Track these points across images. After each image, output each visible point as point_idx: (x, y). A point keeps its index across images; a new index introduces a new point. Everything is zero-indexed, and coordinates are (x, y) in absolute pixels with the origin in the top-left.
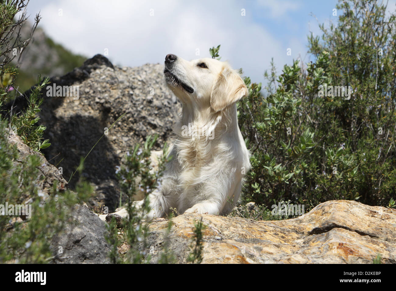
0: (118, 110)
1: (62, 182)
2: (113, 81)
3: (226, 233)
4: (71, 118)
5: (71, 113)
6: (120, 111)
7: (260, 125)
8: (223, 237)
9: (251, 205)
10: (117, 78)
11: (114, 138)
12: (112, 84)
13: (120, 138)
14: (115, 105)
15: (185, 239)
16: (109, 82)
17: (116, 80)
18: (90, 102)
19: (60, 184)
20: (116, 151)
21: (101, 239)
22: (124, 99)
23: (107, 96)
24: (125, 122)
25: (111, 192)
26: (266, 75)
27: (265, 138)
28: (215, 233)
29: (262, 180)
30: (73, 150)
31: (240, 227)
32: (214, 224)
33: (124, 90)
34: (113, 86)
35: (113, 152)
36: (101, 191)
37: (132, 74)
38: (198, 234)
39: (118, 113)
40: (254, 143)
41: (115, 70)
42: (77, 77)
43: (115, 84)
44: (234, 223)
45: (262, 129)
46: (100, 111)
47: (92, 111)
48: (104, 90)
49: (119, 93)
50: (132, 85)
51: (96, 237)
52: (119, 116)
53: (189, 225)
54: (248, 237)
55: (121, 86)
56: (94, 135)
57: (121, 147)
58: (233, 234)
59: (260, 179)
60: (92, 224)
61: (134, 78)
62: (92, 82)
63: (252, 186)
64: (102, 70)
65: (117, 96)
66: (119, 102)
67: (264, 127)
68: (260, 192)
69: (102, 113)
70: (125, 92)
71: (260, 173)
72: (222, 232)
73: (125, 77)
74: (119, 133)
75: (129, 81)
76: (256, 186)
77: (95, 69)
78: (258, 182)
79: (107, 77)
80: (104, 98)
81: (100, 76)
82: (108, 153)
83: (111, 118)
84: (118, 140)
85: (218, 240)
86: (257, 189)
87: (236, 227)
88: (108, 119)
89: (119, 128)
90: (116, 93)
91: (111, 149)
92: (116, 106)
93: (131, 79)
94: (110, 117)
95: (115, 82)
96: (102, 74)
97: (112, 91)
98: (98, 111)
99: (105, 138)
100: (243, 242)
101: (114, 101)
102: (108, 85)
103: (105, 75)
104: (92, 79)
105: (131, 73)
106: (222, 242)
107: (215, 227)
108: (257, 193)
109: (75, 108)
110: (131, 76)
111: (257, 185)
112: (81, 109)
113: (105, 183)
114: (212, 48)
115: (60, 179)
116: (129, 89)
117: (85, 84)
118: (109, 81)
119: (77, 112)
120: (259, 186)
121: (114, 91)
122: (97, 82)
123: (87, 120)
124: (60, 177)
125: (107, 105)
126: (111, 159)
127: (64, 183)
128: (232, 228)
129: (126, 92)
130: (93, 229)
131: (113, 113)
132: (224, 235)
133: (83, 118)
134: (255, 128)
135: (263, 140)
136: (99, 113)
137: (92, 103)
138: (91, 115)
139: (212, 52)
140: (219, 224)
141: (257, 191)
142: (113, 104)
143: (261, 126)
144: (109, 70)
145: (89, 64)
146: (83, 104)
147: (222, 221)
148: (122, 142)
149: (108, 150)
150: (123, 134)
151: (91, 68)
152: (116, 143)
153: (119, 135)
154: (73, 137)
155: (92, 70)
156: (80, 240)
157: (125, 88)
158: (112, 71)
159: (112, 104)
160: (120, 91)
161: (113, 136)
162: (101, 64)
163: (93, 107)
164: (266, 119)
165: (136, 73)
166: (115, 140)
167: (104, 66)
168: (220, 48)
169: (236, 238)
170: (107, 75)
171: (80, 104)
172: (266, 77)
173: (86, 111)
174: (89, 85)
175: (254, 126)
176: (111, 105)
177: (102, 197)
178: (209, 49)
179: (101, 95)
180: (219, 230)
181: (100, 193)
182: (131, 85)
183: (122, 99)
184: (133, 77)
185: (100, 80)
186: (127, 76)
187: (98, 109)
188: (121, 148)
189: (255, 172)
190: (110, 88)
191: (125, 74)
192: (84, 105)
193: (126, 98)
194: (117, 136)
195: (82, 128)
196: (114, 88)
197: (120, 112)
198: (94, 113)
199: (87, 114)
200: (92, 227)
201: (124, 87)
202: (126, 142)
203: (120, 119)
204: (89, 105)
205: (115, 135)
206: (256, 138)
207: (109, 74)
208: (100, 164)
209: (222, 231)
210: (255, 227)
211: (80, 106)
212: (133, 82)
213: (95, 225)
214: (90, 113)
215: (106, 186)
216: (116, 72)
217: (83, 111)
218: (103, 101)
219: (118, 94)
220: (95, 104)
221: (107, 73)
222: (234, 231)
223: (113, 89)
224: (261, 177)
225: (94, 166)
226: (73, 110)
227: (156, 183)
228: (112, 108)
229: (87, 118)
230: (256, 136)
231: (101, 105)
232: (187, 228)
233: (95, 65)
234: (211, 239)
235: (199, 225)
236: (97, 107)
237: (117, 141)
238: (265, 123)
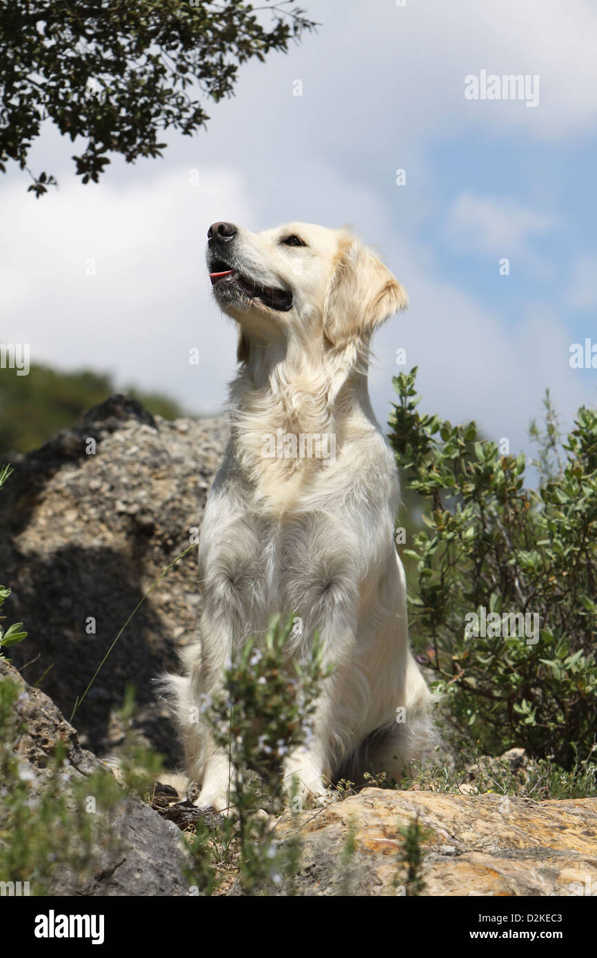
0: (172, 528)
1: (63, 730)
2: (157, 459)
3: (466, 835)
4: (59, 553)
5: (58, 541)
6: (178, 531)
7: (529, 558)
8: (461, 846)
9: (515, 755)
10: (165, 451)
11: (166, 597)
12: (155, 466)
13: (181, 598)
14: (164, 517)
15: (369, 857)
16: (147, 462)
17: (164, 456)
18: (103, 512)
19: (58, 734)
20: (172, 630)
21: (162, 866)
22: (186, 501)
23: (145, 497)
24: (191, 558)
26: (533, 431)
27: (540, 590)
28: (441, 837)
29: (538, 692)
30: (68, 633)
31: (500, 818)
32: (437, 816)
33: (185, 480)
34: (157, 470)
35: (165, 633)
36: (141, 731)
37: (201, 440)
39: (173, 537)
40: (512, 599)
41: (160, 432)
42: (68, 452)
43: (163, 467)
44: (484, 812)
45: (532, 568)
46: (129, 534)
47: (109, 536)
48: (135, 482)
49: (174, 488)
50: (204, 467)
51: (151, 861)
52: (176, 544)
53: (375, 821)
54: (522, 845)
55: (178, 469)
56: (116, 594)
57: (183, 619)
58: (485, 839)
59: (532, 690)
60: (139, 828)
61: (206, 449)
62: (106, 462)
63: (516, 708)
64: (128, 434)
65: (168, 496)
66: (174, 509)
67: (536, 562)
68: (534, 724)
69: (132, 538)
70: (186, 484)
71: (532, 674)
72: (457, 833)
73: (186, 448)
74: (178, 584)
75: (195, 458)
76: (524, 708)
77: (111, 430)
78: (530, 697)
79: (142, 449)
80: (136, 502)
81: (126, 447)
82: (152, 636)
83: (157, 549)
84: (175, 603)
85: (449, 854)
86: (526, 716)
87: (490, 820)
88: (149, 553)
89: (178, 574)
90: (166, 489)
91: (158, 626)
92: (168, 519)
93: (201, 452)
94: (152, 548)
95: (163, 461)
96: (129, 444)
97: (154, 482)
98: (123, 535)
99: (146, 602)
100: (511, 857)
101: (163, 508)
102: (145, 470)
103: (137, 445)
104: (106, 457)
105: (200, 437)
106: (461, 860)
107: (439, 823)
108: (529, 726)
109: (69, 530)
110: (199, 445)
111: (528, 705)
112: (82, 532)
113: (150, 711)
114: (397, 376)
115: (57, 722)
116: (197, 478)
117: (89, 469)
118: (146, 458)
119: (73, 538)
120: (532, 709)
121: (162, 483)
122: (118, 462)
123: (98, 557)
124: (58, 717)
125: (147, 519)
126: (161, 651)
127: (67, 732)
128: (481, 824)
129: (191, 485)
130: (142, 842)
131: (160, 537)
132: (462, 840)
133: (87, 553)
134: (514, 567)
135: (535, 594)
136: (127, 539)
137: (108, 514)
138: (107, 544)
139: (398, 384)
140: (448, 814)
141: (528, 721)
142: (160, 516)
143: (531, 561)
144: (146, 433)
145: (95, 420)
146: (85, 518)
147: (455, 806)
148: (185, 608)
149: (152, 627)
150: (187, 587)
151: (102, 429)
152: (169, 611)
153: (176, 591)
154: (66, 602)
155: (104, 434)
156: (113, 871)
157: (188, 475)
158: (152, 435)
159: (156, 515)
160: (176, 482)
161: (162, 593)
162: (126, 419)
163: (112, 524)
164: (540, 543)
165: (210, 436)
166: (167, 604)
167: (132, 424)
168: (418, 372)
169: (492, 848)
170: (142, 445)
171: (79, 518)
172: (533, 437)
173: (94, 535)
174: (99, 471)
175: (512, 562)
176: (156, 519)
177: (145, 744)
179: (130, 493)
180: (451, 830)
181: (138, 735)
182: (200, 466)
183: (180, 501)
184: (205, 445)
185: (126, 458)
186: (190, 444)
187: (124, 528)
188: (183, 622)
189: (520, 673)
190: (151, 475)
191: (185, 439)
192: (88, 522)
193: (189, 498)
194: (173, 595)
195: (86, 578)
196: (160, 475)
197: (179, 534)
198: (113, 538)
199: (96, 542)
200: (140, 837)
201: (185, 472)
202: (194, 606)
203: (177, 552)
204: (102, 520)
205: (168, 591)
206: (518, 589)
207: (145, 442)
208: (134, 664)
209: (458, 831)
210: (537, 819)
211: (80, 524)
212: (206, 459)
213: (146, 831)
214: (104, 539)
215: (152, 719)
216: (163, 436)
217: (88, 536)
218: (134, 509)
219: (171, 490)
220: (116, 517)
221: (141, 439)
222: (488, 832)
223: (157, 479)
224: (535, 686)
225: (119, 671)
226: (63, 536)
228: (158, 526)
229: (97, 553)
230: (517, 583)
231: (129, 519)
232: (372, 827)
233: (111, 421)
234: (433, 854)
235: (413, 831)
236: (120, 523)
237: (172, 606)
238: (538, 552)
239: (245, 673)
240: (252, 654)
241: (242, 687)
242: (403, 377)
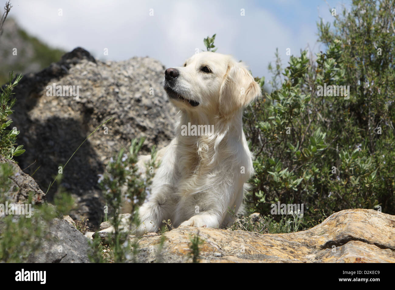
0: (102, 110)
1: (39, 194)
2: (96, 78)
3: (226, 248)
4: (49, 120)
5: (48, 115)
6: (104, 111)
7: (264, 125)
8: (224, 253)
9: (255, 216)
10: (99, 74)
11: (98, 142)
12: (95, 81)
13: (105, 143)
14: (98, 105)
15: (181, 257)
16: (91, 79)
17: (99, 76)
18: (70, 102)
19: (37, 196)
20: (100, 157)
21: (84, 258)
22: (109, 98)
23: (89, 95)
24: (111, 124)
25: (95, 205)
26: (270, 67)
27: (269, 140)
28: (215, 249)
29: (268, 188)
30: (52, 157)
31: (243, 241)
32: (213, 239)
33: (109, 88)
34: (95, 83)
35: (97, 159)
36: (84, 203)
37: (117, 70)
38: (194, 249)
39: (102, 114)
40: (258, 145)
41: (97, 66)
42: (54, 73)
43: (99, 81)
44: (235, 237)
45: (266, 129)
46: (82, 112)
47: (73, 113)
48: (85, 88)
49: (103, 91)
50: (118, 82)
51: (79, 256)
52: (103, 117)
53: (184, 240)
54: (252, 253)
55: (105, 83)
56: (75, 140)
57: (106, 152)
58: (235, 250)
59: (265, 186)
60: (74, 241)
61: (119, 74)
62: (72, 79)
63: (256, 194)
64: (82, 66)
65: (100, 95)
66: (103, 101)
67: (268, 127)
68: (265, 202)
69: (83, 114)
70: (109, 89)
71: (265, 179)
72: (222, 247)
73: (110, 73)
74: (104, 136)
75: (114, 78)
76: (260, 194)
77: (75, 64)
78: (263, 190)
79: (89, 73)
80: (86, 97)
81: (81, 72)
82: (91, 160)
83: (94, 120)
84: (102, 145)
85: (218, 256)
86: (261, 198)
87: (238, 241)
88: (91, 122)
89: (104, 131)
90: (100, 92)
91: (94, 155)
92: (100, 106)
93: (116, 75)
94: (92, 119)
95: (99, 79)
96: (83, 70)
97: (94, 88)
98: (79, 112)
99: (88, 143)
100: (247, 258)
101: (98, 100)
102: (90, 83)
103: (86, 71)
104: (72, 76)
105: (116, 68)
106: (223, 259)
107: (214, 242)
108: (262, 203)
109: (53, 109)
110: (116, 72)
111: (262, 193)
112: (60, 111)
113: (89, 195)
114: (206, 38)
115: (36, 190)
116: (114, 87)
117: (64, 81)
118: (91, 77)
119: (55, 113)
120: (264, 195)
121: (98, 89)
122: (77, 78)
123: (67, 123)
124: (37, 188)
125: (90, 106)
126: (95, 167)
127: (41, 195)
128: (233, 243)
129: (111, 90)
130: (75, 247)
131: (96, 114)
132: (224, 250)
133: (62, 121)
134: (258, 129)
135: (267, 142)
136: (81, 114)
137: (72, 103)
138: (71, 117)
139: (206, 42)
140: (219, 238)
141: (262, 200)
142: (96, 104)
143: (265, 126)
144: (91, 65)
145: (67, 59)
146: (61, 104)
147: (222, 235)
148: (107, 147)
149: (91, 156)
150: (108, 138)
151: (70, 63)
152: (99, 148)
153: (103, 139)
154: (51, 143)
155: (71, 65)
156: (61, 260)
157: (110, 86)
158: (94, 67)
159: (94, 104)
160: (104, 88)
161: (96, 140)
162: (82, 59)
163: (74, 107)
164: (270, 118)
165: (121, 68)
166: (99, 145)
167: (85, 61)
168: (216, 37)
169: (238, 254)
170: (89, 71)
171: (58, 104)
172: (270, 70)
173: (65, 112)
174: (68, 82)
175: (257, 127)
176: (95, 106)
177: (85, 210)
178: (203, 39)
179: (83, 93)
180: (219, 245)
181: (83, 205)
182: (116, 82)
183: (106, 97)
184: (119, 72)
185: (81, 77)
186: (112, 71)
187: (79, 109)
188: (105, 154)
189: (259, 178)
190: (92, 85)
191: (109, 69)
192: (62, 106)
193: (110, 96)
194: (101, 141)
195: (61, 132)
196: (97, 85)
197: (105, 113)
198: (75, 114)
199: (66, 116)
200: (74, 244)
201: (109, 84)
202: (111, 146)
203: (104, 121)
204: (69, 105)
205: (99, 139)
206: (260, 140)
207: (91, 70)
208: (83, 172)
209: (222, 246)
210: (260, 242)
211: (59, 107)
212: (119, 79)
213: (77, 242)
214: (70, 114)
215: (90, 198)
216: (99, 67)
217: (62, 113)
218: (84, 100)
219: (102, 92)
220: (76, 104)
221: (88, 68)
222: (236, 247)
223: (96, 87)
224: (266, 184)
225: (75, 175)
226: (51, 112)
227: (145, 192)
228: (95, 109)
229: (67, 121)
230: (259, 138)
231: (82, 106)
232: (183, 243)
233: (75, 59)
234: (210, 256)
235: (196, 240)
236: (78, 107)
237: (101, 146)
238: (269, 122)
239: (119, 165)
240: (123, 156)
241: (118, 171)
242: (209, 39)
